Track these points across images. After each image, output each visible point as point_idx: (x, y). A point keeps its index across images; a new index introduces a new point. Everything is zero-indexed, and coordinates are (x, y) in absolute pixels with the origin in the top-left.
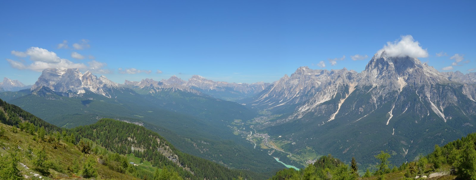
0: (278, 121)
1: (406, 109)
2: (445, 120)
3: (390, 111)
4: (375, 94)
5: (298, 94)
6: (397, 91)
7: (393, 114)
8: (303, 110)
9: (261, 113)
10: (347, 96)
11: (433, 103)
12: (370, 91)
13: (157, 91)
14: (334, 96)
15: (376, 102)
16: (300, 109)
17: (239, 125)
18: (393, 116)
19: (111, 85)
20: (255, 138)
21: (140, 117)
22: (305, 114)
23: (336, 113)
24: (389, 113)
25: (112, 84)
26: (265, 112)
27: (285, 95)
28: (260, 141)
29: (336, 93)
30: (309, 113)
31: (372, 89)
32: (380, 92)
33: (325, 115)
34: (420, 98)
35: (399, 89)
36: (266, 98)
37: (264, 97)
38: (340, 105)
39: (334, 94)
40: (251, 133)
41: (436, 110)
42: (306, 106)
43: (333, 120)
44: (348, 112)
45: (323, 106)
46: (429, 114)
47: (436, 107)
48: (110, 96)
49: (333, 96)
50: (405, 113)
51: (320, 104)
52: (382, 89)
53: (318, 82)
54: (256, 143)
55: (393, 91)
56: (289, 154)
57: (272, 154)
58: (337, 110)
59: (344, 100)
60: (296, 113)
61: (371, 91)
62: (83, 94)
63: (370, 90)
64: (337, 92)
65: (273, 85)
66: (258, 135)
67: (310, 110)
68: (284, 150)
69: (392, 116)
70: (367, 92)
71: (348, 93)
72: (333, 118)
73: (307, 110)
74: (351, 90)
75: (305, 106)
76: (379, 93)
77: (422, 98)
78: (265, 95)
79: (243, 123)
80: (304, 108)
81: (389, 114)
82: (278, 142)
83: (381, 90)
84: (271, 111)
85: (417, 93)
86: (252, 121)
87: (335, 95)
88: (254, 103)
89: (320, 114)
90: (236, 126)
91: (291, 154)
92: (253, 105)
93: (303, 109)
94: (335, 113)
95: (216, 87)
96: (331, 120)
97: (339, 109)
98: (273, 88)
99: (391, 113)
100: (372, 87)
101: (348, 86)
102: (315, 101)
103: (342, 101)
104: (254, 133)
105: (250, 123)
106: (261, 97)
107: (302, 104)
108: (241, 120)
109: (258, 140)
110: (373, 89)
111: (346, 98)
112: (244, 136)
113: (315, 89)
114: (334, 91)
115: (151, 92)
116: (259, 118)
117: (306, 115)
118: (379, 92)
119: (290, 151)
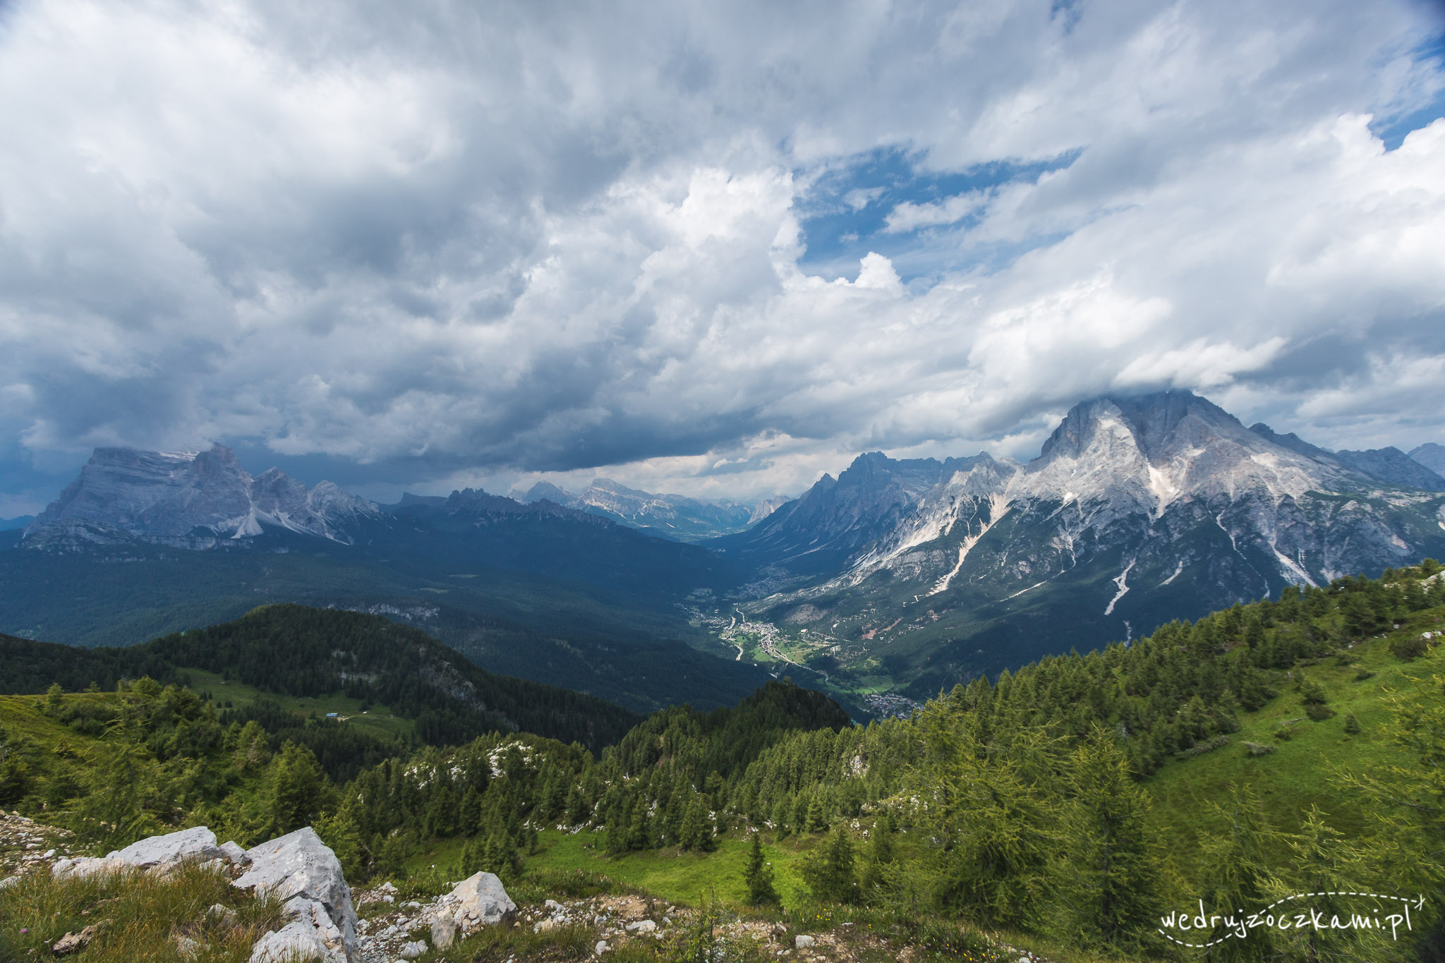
1: (1178, 571)
3: (1118, 574)
4: (1071, 524)
5: (858, 522)
6: (1145, 517)
7: (1127, 583)
10: (985, 529)
11: (1289, 556)
12: (1053, 514)
13: (495, 520)
14: (948, 530)
15: (1071, 548)
16: (859, 560)
17: (704, 601)
18: (1127, 589)
19: (355, 508)
20: (741, 634)
21: (439, 592)
22: (869, 574)
23: (953, 574)
24: (1116, 580)
25: (358, 506)
26: (771, 568)
27: (824, 526)
28: (753, 642)
29: (952, 521)
30: (878, 571)
31: (1060, 508)
32: (1084, 518)
33: (920, 579)
34: (1233, 539)
35: (1154, 511)
37: (773, 531)
38: (963, 553)
39: (948, 524)
40: (734, 622)
41: (1302, 581)
42: (872, 553)
43: (941, 593)
44: (986, 572)
45: (917, 556)
46: (1267, 594)
47: (1299, 571)
48: (349, 538)
49: (944, 528)
50: (1171, 582)
51: (909, 550)
52: (1094, 511)
53: (908, 492)
54: (744, 646)
55: (1131, 515)
56: (823, 676)
57: (779, 673)
58: (954, 567)
59: (976, 538)
60: (846, 573)
61: (1058, 517)
62: (254, 537)
63: (1055, 512)
64: (955, 518)
66: (749, 626)
67: (882, 565)
69: (1124, 589)
70: (1045, 518)
71: (987, 519)
72: (943, 587)
73: (875, 565)
74: (998, 510)
75: (869, 555)
76: (1083, 521)
77: (1237, 539)
78: (776, 527)
79: (714, 597)
80: (867, 560)
81: (1115, 583)
82: (798, 646)
83: (1090, 512)
84: (786, 566)
85: (1219, 523)
86: (737, 593)
87: (950, 526)
89: (909, 575)
90: (696, 604)
91: (827, 675)
92: (745, 551)
93: (864, 563)
94: (948, 572)
95: (654, 507)
96: (936, 591)
97: (960, 564)
98: (795, 509)
99: (1123, 581)
100: (1061, 504)
101: (988, 501)
102: (897, 541)
103: (971, 542)
104: (739, 621)
105: (732, 597)
106: (766, 532)
107: (864, 548)
108: (710, 591)
109: (749, 639)
110: (1063, 509)
111: (982, 534)
112: (713, 630)
113: (901, 511)
114: (947, 514)
115: (478, 525)
116: (756, 585)
117: (871, 576)
118: (1082, 517)
119: (825, 668)
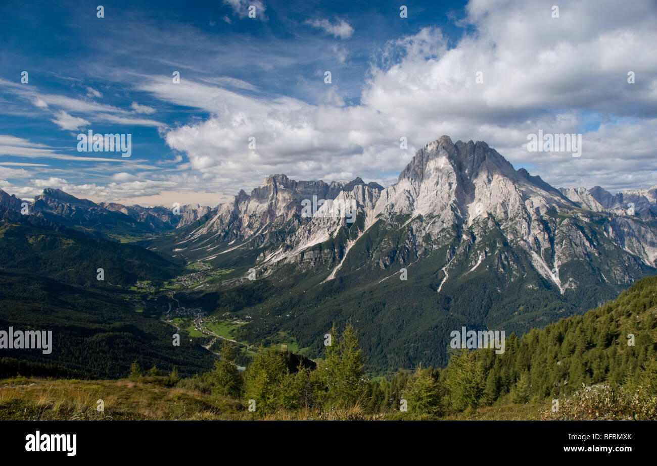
0: (224, 283)
1: (479, 263)
2: (561, 289)
6: (461, 226)
7: (450, 271)
8: (274, 261)
9: (189, 267)
10: (360, 235)
11: (536, 252)
12: (406, 224)
14: (335, 234)
15: (417, 247)
16: (268, 258)
17: (144, 291)
18: (449, 276)
20: (177, 316)
22: (277, 268)
23: (339, 267)
24: (443, 269)
26: (199, 265)
27: (240, 231)
28: (187, 322)
29: (338, 228)
30: (284, 265)
31: (410, 220)
33: (315, 272)
35: (466, 223)
36: (202, 238)
37: (199, 234)
38: (346, 252)
39: (336, 230)
40: (170, 307)
41: (542, 267)
42: (279, 252)
43: (331, 280)
44: (362, 265)
47: (542, 262)
49: (332, 233)
50: (475, 270)
51: (307, 249)
52: (431, 222)
54: (180, 326)
56: (245, 346)
57: (210, 346)
58: (340, 262)
59: (355, 241)
60: (259, 267)
61: (409, 226)
63: (407, 222)
64: (341, 226)
65: (216, 211)
66: (182, 310)
68: (234, 339)
70: (401, 226)
71: (362, 228)
72: (332, 277)
73: (282, 260)
74: (369, 222)
75: (277, 253)
77: (511, 240)
78: (201, 231)
80: (275, 257)
81: (443, 271)
82: (224, 324)
83: (429, 223)
84: (211, 262)
85: (502, 231)
86: (172, 284)
87: (337, 231)
88: (179, 247)
89: (307, 268)
90: (139, 293)
91: (248, 346)
92: (177, 250)
93: (273, 259)
94: (335, 266)
96: (328, 280)
97: (344, 259)
98: (217, 216)
100: (411, 217)
102: (298, 242)
103: (351, 244)
104: (175, 306)
105: (168, 287)
106: (193, 235)
107: (273, 248)
108: (150, 282)
109: (184, 320)
110: (412, 221)
111: (359, 238)
112: (154, 314)
113: (299, 220)
114: (335, 223)
116: (186, 278)
117: (279, 269)
118: (424, 226)
119: (246, 340)
